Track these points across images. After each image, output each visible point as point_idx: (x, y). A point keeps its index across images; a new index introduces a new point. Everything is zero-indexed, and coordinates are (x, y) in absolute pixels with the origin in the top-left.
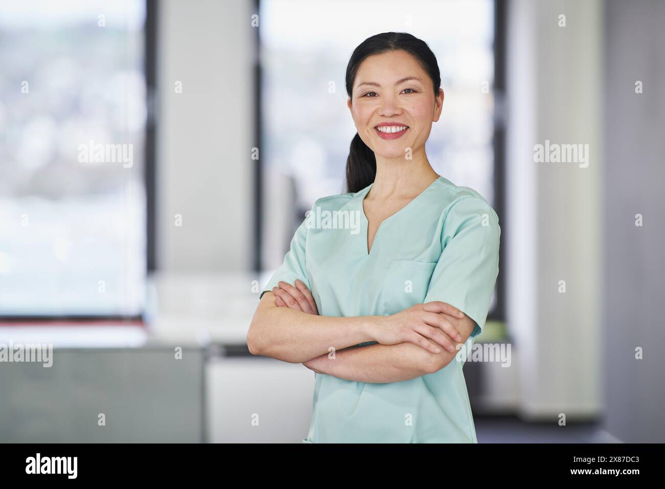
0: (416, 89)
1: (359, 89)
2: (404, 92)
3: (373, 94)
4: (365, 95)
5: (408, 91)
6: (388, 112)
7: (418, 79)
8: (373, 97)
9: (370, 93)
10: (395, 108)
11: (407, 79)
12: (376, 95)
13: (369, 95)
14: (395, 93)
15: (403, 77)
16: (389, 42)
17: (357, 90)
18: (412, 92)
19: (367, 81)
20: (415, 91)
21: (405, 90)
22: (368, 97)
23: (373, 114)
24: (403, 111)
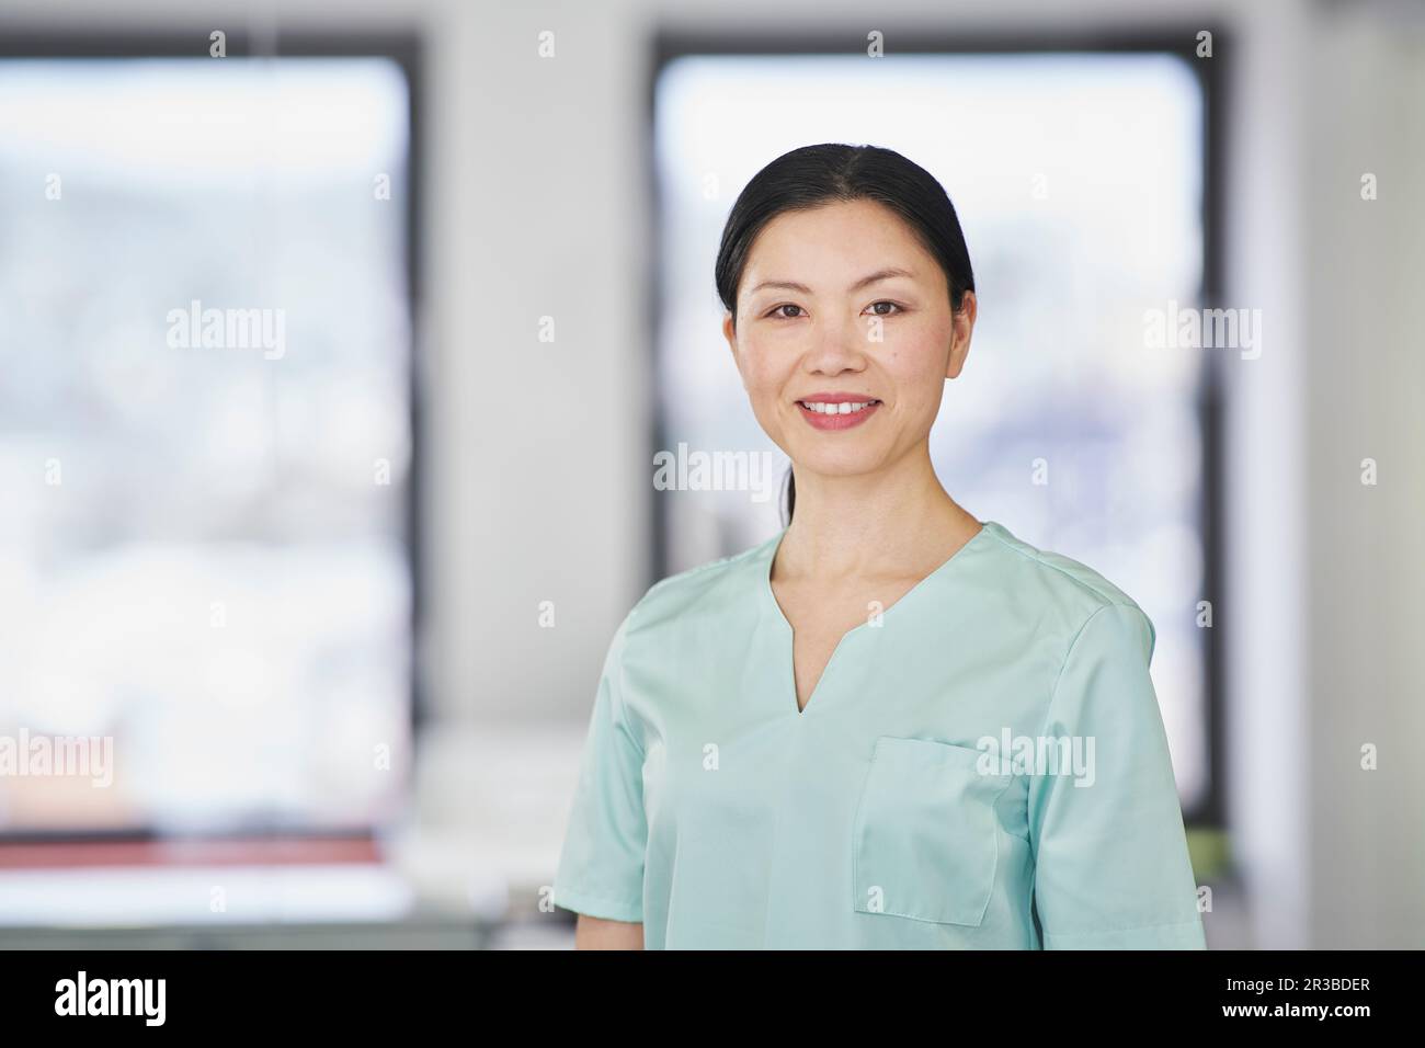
0: (905, 301)
1: (755, 297)
2: (872, 310)
3: (793, 311)
4: (772, 313)
5: (883, 307)
6: (830, 361)
7: (910, 276)
8: (793, 319)
9: (786, 307)
10: (848, 352)
11: (880, 276)
12: (801, 313)
13: (781, 312)
14: (850, 311)
15: (870, 271)
16: (837, 177)
17: (748, 298)
18: (896, 313)
19: (776, 278)
20: (901, 309)
21: (876, 305)
22: (781, 318)
23: (793, 371)
24: (868, 362)
